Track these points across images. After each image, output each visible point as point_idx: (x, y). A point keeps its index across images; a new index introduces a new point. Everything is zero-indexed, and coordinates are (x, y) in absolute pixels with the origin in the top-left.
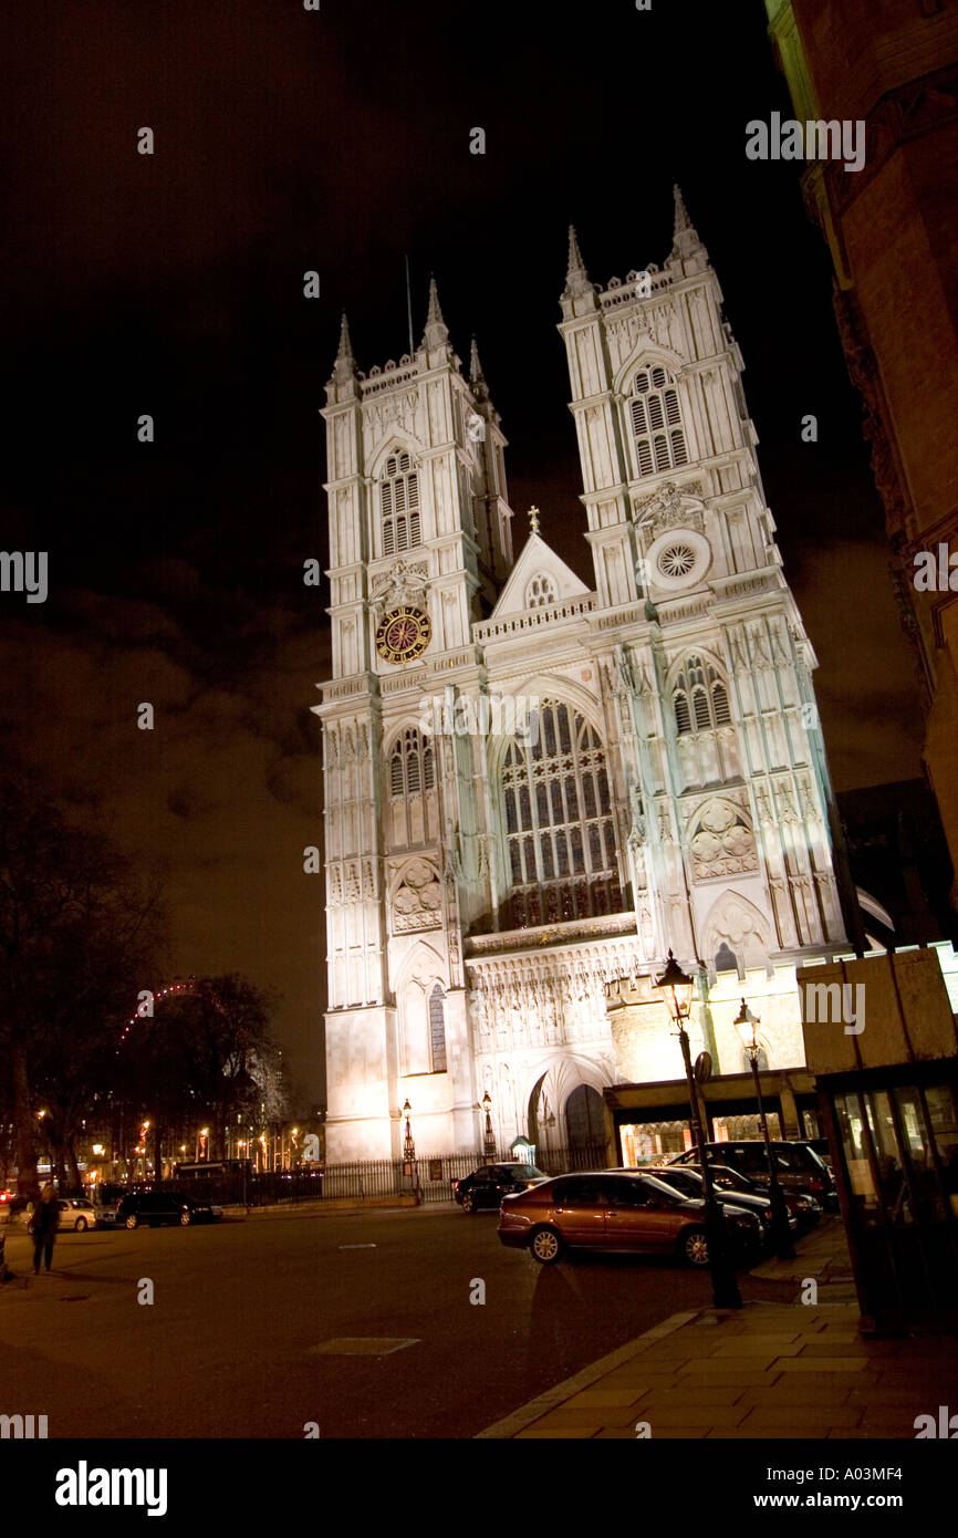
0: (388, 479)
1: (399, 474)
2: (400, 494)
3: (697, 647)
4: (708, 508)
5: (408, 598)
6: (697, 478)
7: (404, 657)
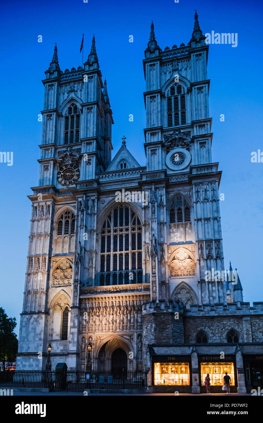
0: (68, 115)
1: (73, 114)
2: (72, 122)
3: (182, 193)
4: (192, 141)
5: (72, 161)
6: (189, 130)
7: (68, 183)
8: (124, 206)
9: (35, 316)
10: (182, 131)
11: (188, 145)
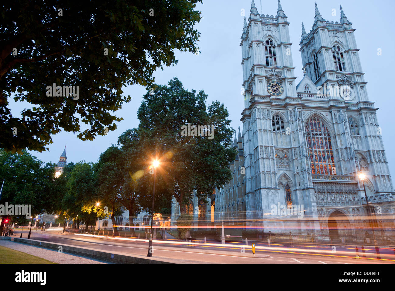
0: (266, 45)
1: (270, 45)
2: (270, 50)
3: (353, 115)
4: (355, 84)
5: (277, 80)
6: (350, 76)
7: (276, 95)
8: (316, 118)
9: (273, 191)
10: (346, 76)
11: (352, 85)
